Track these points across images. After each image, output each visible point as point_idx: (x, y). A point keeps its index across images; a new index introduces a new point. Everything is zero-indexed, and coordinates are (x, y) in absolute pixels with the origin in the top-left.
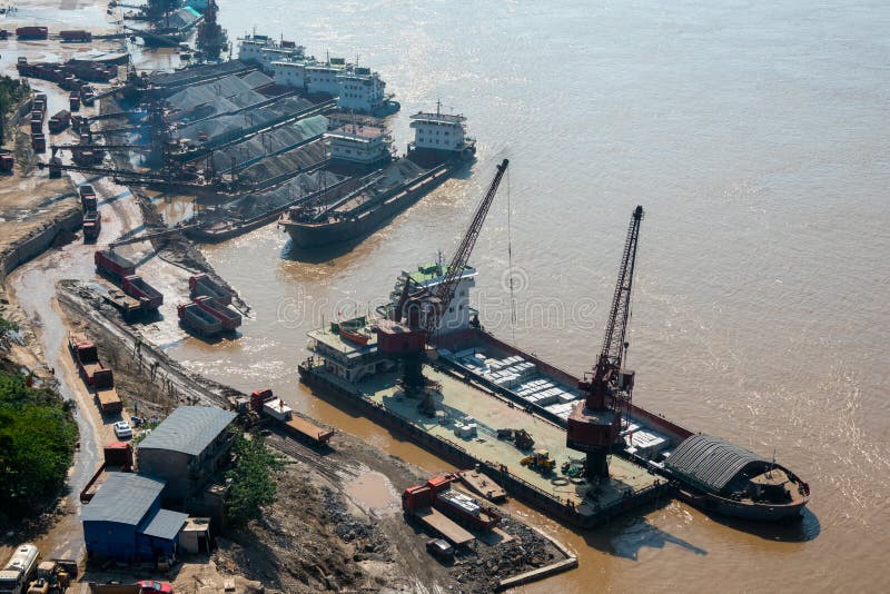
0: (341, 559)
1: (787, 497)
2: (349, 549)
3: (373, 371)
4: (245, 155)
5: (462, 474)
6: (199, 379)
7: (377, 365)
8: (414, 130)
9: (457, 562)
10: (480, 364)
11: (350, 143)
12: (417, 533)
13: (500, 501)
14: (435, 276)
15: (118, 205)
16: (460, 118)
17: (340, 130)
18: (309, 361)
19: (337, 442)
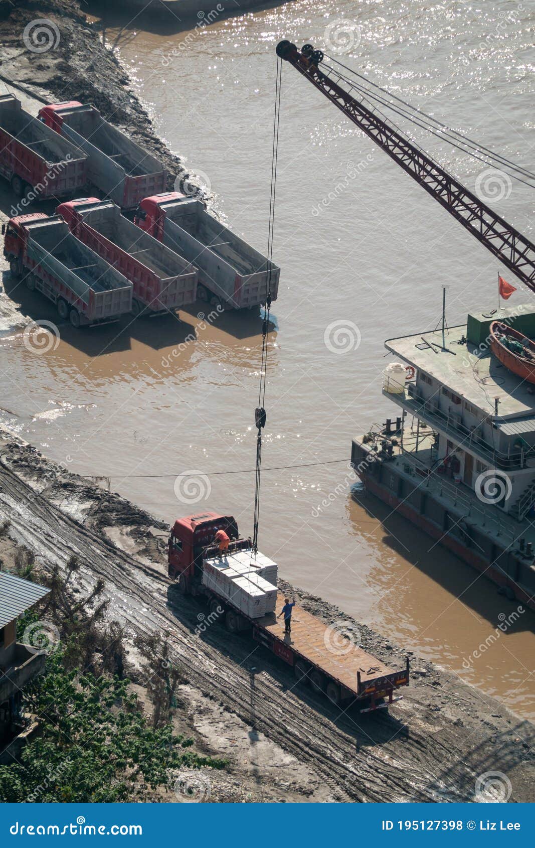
18: (388, 432)
19: (417, 706)
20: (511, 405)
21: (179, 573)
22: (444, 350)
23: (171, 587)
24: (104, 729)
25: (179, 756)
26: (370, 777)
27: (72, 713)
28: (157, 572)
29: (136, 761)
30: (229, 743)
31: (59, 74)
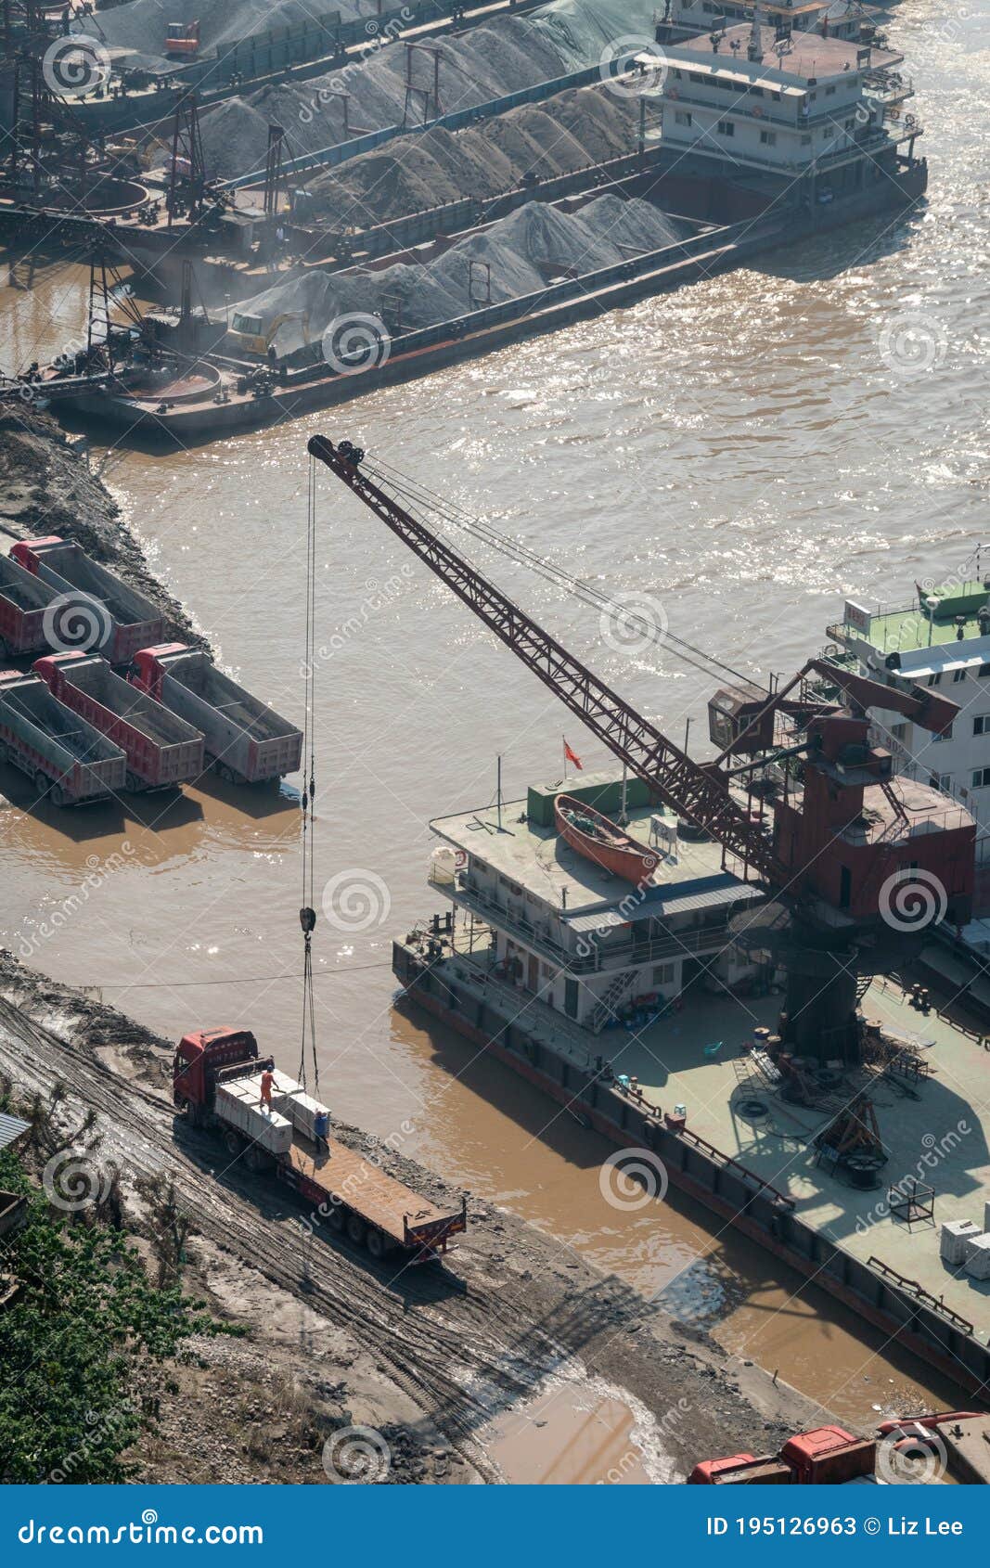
3: (674, 989)
4: (335, 121)
5: (946, 1428)
7: (690, 966)
11: (740, 99)
14: (972, 630)
17: (703, 43)
18: (436, 930)
19: (476, 1256)
20: (581, 895)
21: (186, 1100)
22: (501, 830)
23: (178, 1118)
24: (99, 1291)
25: (190, 1322)
26: (421, 1343)
27: (59, 1272)
28: (159, 1100)
29: (138, 1329)
30: (250, 1306)
31: (34, 504)
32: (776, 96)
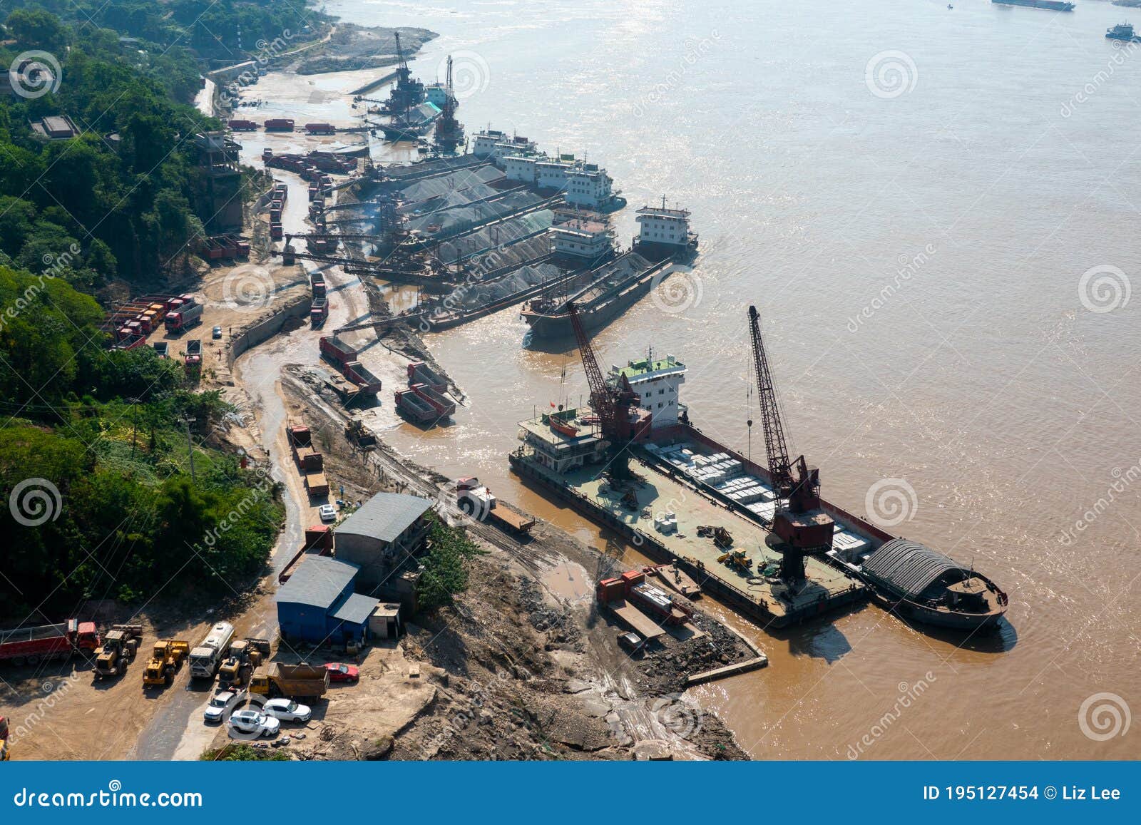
0: (531, 648)
1: (985, 606)
2: (541, 638)
3: (581, 463)
4: (472, 247)
5: (659, 569)
6: (409, 464)
7: (585, 457)
8: (640, 223)
9: (647, 656)
10: (686, 460)
11: (574, 238)
12: (610, 625)
13: (695, 597)
14: (645, 371)
15: (346, 293)
16: (685, 213)
17: (565, 224)
18: (519, 450)
19: (538, 532)
20: (557, 439)
22: (536, 424)
26: (526, 554)
32: (585, 237)
